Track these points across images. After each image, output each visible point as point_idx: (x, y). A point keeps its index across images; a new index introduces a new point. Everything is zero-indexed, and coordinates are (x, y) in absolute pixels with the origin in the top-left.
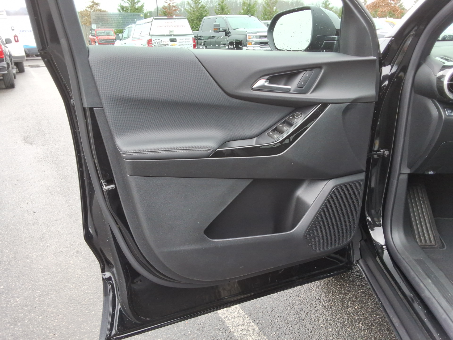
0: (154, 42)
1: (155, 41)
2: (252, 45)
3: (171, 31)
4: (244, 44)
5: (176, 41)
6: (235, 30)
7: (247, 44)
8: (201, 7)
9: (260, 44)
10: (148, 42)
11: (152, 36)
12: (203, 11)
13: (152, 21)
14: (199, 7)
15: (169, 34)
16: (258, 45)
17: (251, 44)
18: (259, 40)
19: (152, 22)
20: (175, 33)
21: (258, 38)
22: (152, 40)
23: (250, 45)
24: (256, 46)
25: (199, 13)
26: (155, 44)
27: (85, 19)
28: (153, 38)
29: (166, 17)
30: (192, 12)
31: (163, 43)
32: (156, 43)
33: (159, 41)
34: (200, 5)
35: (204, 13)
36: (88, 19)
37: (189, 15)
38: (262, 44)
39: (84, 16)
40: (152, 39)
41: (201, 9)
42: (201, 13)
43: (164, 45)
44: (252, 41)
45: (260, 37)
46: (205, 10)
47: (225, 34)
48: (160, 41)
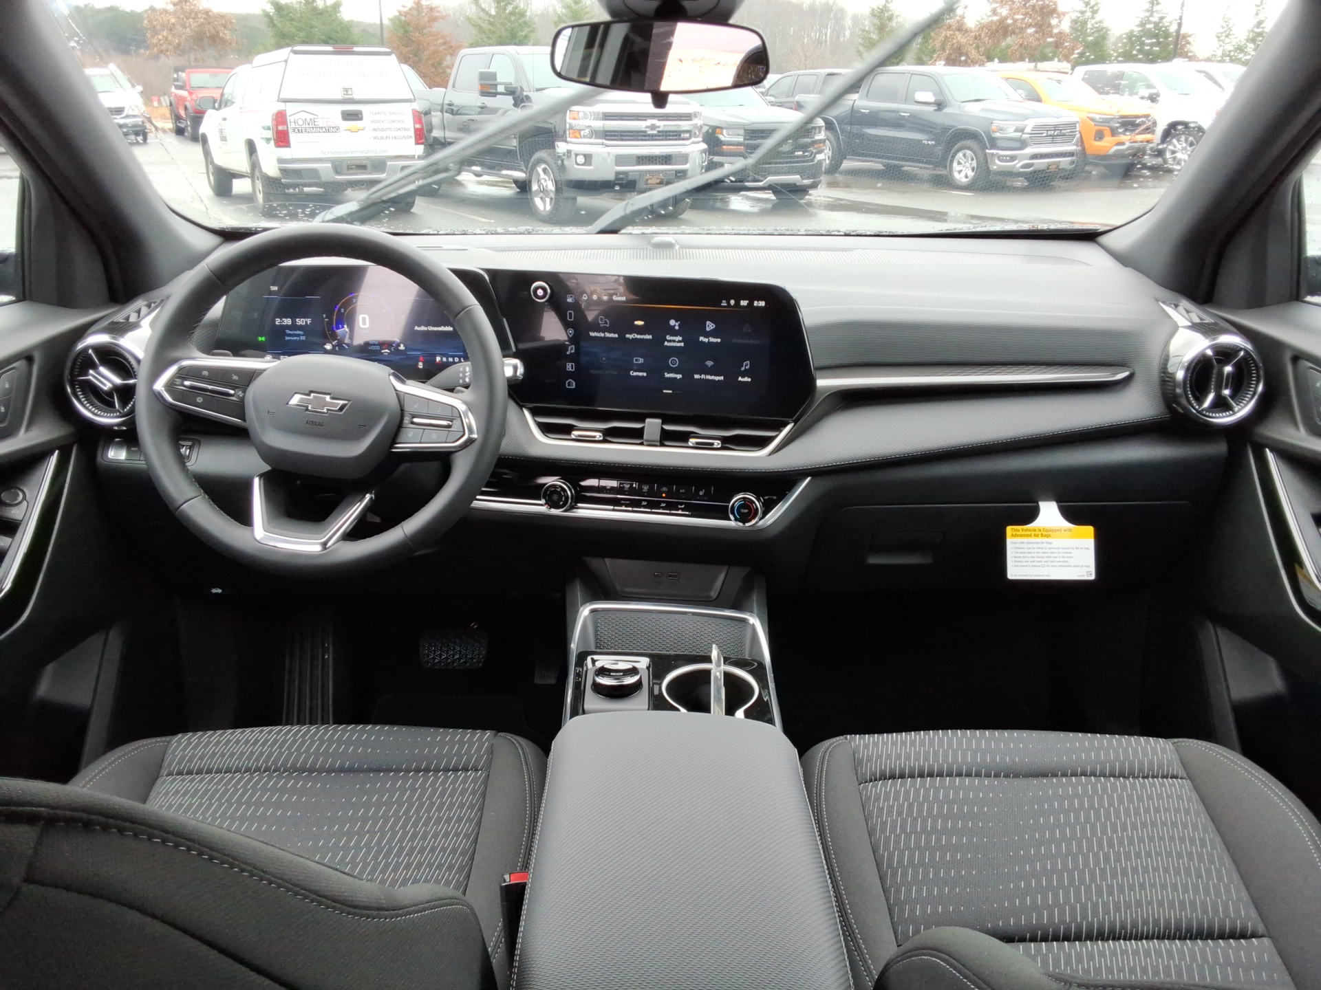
0: (292, 120)
1: (296, 117)
2: (581, 137)
3: (346, 90)
4: (561, 133)
5: (361, 119)
6: (539, 93)
7: (568, 135)
8: (511, 13)
9: (607, 136)
10: (274, 117)
11: (286, 101)
12: (517, 25)
13: (286, 58)
14: (507, 11)
15: (339, 96)
16: (600, 139)
17: (578, 136)
18: (600, 124)
19: (286, 61)
20: (357, 96)
21: (597, 119)
22: (288, 114)
23: (576, 137)
24: (593, 140)
25: (506, 30)
26: (297, 126)
27: (160, 37)
28: (290, 109)
29: (330, 48)
30: (486, 26)
31: (320, 123)
32: (300, 122)
33: (308, 117)
34: (510, 8)
35: (522, 31)
36: (170, 38)
37: (476, 36)
38: (611, 136)
39: (158, 27)
40: (285, 110)
41: (513, 18)
42: (512, 30)
43: (324, 130)
44: (582, 128)
45: (606, 116)
46: (525, 23)
47: (513, 102)
48: (313, 117)
